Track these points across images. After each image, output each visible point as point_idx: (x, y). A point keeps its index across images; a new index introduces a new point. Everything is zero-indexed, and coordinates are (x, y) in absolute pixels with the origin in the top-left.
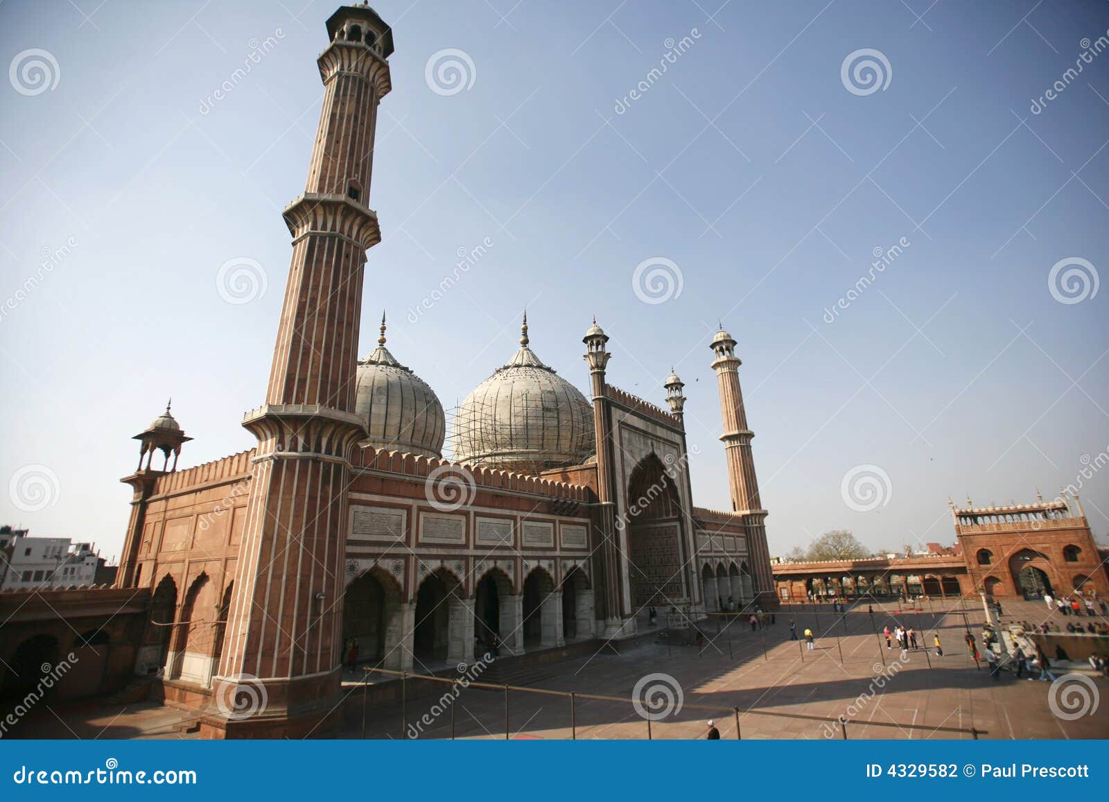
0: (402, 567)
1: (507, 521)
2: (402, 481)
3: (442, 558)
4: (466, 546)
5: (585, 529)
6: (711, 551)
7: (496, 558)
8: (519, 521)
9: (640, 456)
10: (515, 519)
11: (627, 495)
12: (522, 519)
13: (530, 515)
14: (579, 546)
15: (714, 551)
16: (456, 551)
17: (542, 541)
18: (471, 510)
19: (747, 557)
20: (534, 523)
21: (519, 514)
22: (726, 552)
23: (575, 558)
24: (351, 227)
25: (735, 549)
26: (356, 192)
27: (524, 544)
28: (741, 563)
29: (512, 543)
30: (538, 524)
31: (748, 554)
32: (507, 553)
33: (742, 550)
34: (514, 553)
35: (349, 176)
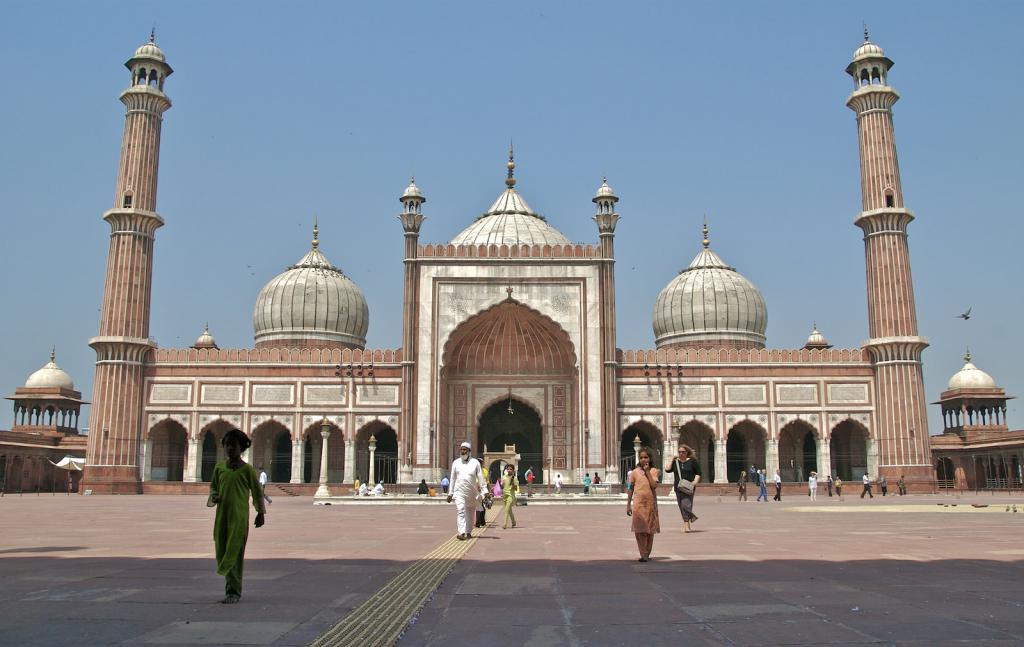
0: (188, 419)
1: (287, 386)
2: (186, 367)
3: (220, 413)
4: (242, 405)
5: (397, 388)
6: (716, 405)
7: (273, 414)
8: (299, 384)
9: (477, 308)
10: (295, 383)
11: (441, 352)
12: (304, 384)
13: (314, 380)
14: (385, 403)
15: (724, 406)
16: (233, 409)
17: (330, 399)
18: (247, 380)
19: (870, 412)
20: (319, 387)
21: (299, 380)
22: (776, 405)
23: (377, 414)
24: (125, 224)
25: (816, 402)
26: (130, 197)
27: (306, 402)
28: (838, 421)
29: (292, 402)
30: (325, 387)
31: (873, 408)
32: (284, 409)
33: (846, 402)
34: (292, 410)
35: (124, 189)
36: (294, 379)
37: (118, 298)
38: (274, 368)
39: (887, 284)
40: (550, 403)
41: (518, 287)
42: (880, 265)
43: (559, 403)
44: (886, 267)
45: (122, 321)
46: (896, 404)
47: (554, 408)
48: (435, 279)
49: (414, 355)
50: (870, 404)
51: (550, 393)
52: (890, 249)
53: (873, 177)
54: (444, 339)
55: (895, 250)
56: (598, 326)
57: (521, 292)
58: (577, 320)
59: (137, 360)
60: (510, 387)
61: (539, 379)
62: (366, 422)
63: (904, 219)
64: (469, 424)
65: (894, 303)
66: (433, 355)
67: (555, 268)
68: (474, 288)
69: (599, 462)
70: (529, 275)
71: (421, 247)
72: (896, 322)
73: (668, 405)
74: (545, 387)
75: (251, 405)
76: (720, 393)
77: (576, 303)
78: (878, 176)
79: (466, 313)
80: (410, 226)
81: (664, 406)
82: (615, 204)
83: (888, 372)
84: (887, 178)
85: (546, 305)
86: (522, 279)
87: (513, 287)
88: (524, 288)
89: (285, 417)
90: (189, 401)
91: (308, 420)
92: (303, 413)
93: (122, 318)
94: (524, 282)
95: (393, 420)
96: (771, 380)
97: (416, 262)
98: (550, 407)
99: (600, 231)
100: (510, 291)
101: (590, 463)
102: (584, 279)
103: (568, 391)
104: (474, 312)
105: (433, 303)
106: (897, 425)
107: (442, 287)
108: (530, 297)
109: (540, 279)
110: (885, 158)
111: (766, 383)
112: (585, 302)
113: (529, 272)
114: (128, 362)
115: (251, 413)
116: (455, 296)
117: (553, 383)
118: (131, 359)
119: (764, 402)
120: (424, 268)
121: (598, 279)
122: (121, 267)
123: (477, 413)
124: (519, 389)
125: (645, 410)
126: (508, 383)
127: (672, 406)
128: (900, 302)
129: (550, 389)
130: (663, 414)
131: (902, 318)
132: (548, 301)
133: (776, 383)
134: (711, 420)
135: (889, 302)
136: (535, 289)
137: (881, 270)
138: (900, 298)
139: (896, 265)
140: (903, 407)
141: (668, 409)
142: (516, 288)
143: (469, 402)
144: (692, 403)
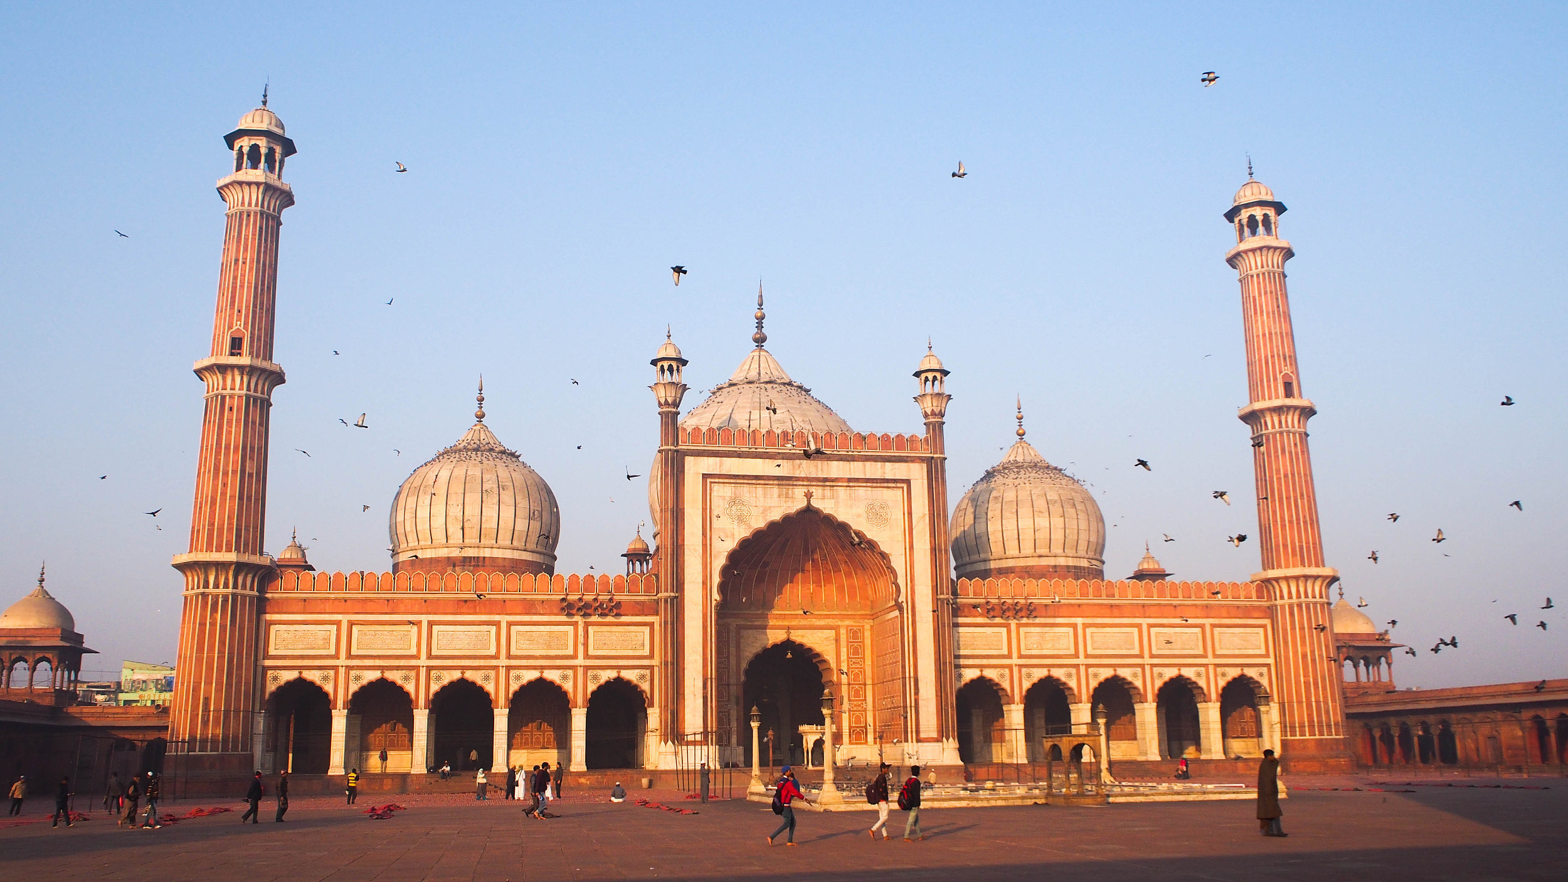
0: (331, 678)
1: (486, 628)
2: (328, 599)
3: (383, 668)
4: (417, 657)
5: (647, 630)
6: (1076, 656)
7: (463, 668)
8: (504, 626)
9: (764, 517)
10: (497, 624)
11: (716, 580)
12: (510, 624)
13: (527, 618)
14: (630, 653)
15: (1087, 656)
16: (402, 663)
17: (549, 647)
18: (425, 619)
19: (1268, 665)
20: (534, 628)
21: (504, 619)
22: (1152, 656)
23: (619, 668)
24: (233, 380)
25: (1200, 651)
26: (241, 340)
27: (513, 652)
28: (1229, 678)
29: (492, 651)
30: (542, 628)
31: (1271, 661)
32: (482, 663)
33: (1237, 652)
34: (494, 663)
35: (230, 327)
36: (496, 618)
37: (224, 494)
38: (466, 601)
39: (1288, 498)
40: (844, 650)
41: (820, 490)
42: (1278, 471)
43: (856, 652)
44: (1286, 476)
45: (230, 529)
46: (1304, 656)
47: (848, 658)
48: (705, 476)
49: (678, 584)
50: (1267, 656)
51: (843, 637)
52: (1290, 453)
53: (1266, 357)
54: (720, 562)
55: (1297, 454)
56: (928, 547)
57: (823, 498)
58: (901, 537)
59: (252, 589)
60: (789, 628)
61: (827, 616)
62: (603, 681)
63: (1308, 412)
64: (733, 681)
65: (1298, 523)
66: (704, 583)
67: (868, 464)
68: (760, 490)
69: (935, 735)
70: (834, 475)
71: (684, 429)
72: (1301, 548)
73: (1015, 654)
74: (836, 628)
75: (430, 656)
76: (1080, 639)
77: (897, 514)
78: (1273, 356)
79: (750, 527)
80: (670, 400)
81: (1009, 656)
82: (945, 379)
83: (1292, 614)
84: (1285, 359)
85: (859, 516)
86: (826, 480)
87: (812, 489)
88: (828, 492)
89: (482, 673)
90: (332, 652)
91: (518, 678)
92: (509, 668)
93: (230, 524)
94: (825, 481)
95: (643, 677)
96: (1145, 622)
97: (677, 451)
98: (844, 657)
99: (926, 415)
100: (809, 496)
101: (922, 735)
102: (908, 482)
103: (868, 634)
104: (760, 524)
105: (704, 510)
106: (1307, 684)
107: (716, 487)
108: (837, 503)
109: (850, 480)
110: (1281, 333)
111: (1139, 626)
112: (910, 513)
113: (836, 469)
114: (239, 591)
115: (429, 669)
116: (734, 501)
117: (847, 622)
118: (244, 587)
119: (1137, 651)
120: (689, 461)
121: (926, 482)
122: (228, 447)
123: (744, 665)
124: (800, 632)
125: (985, 662)
126: (786, 623)
127: (1021, 657)
128: (1305, 522)
129: (843, 631)
130: (1010, 667)
131: (1308, 543)
132: (861, 509)
133: (1150, 626)
134: (1069, 675)
135: (1291, 522)
136: (842, 492)
137: (1279, 479)
138: (1304, 517)
139: (1299, 473)
140: (1313, 660)
141: (1015, 661)
142: (817, 492)
143: (733, 650)
144: (1045, 652)
